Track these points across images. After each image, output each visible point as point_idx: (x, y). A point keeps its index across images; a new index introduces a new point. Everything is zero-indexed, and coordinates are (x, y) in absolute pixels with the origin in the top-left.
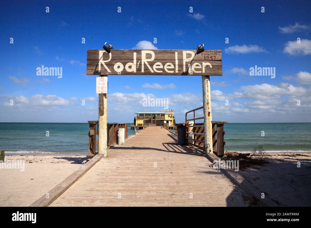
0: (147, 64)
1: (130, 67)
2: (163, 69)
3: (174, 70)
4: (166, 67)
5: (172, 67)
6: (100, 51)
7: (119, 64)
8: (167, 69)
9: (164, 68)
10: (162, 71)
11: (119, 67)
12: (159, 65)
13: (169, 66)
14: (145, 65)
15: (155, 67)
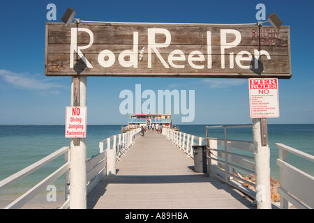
0: (157, 52)
1: (127, 59)
2: (186, 63)
3: (205, 63)
4: (190, 59)
5: (202, 58)
6: (72, 29)
7: (106, 52)
8: (193, 62)
9: (187, 59)
10: (183, 67)
11: (106, 59)
12: (178, 55)
13: (196, 56)
14: (153, 54)
15: (171, 58)
